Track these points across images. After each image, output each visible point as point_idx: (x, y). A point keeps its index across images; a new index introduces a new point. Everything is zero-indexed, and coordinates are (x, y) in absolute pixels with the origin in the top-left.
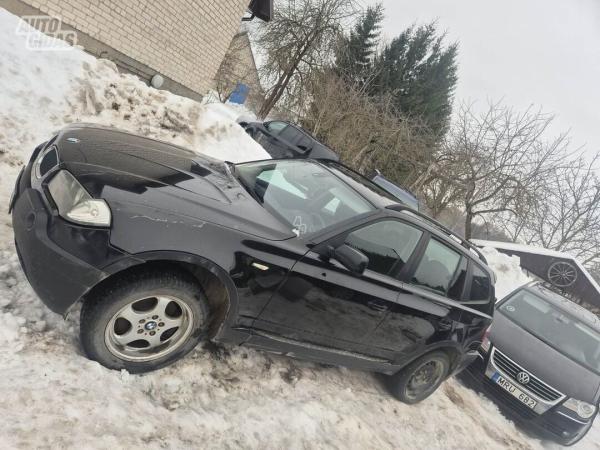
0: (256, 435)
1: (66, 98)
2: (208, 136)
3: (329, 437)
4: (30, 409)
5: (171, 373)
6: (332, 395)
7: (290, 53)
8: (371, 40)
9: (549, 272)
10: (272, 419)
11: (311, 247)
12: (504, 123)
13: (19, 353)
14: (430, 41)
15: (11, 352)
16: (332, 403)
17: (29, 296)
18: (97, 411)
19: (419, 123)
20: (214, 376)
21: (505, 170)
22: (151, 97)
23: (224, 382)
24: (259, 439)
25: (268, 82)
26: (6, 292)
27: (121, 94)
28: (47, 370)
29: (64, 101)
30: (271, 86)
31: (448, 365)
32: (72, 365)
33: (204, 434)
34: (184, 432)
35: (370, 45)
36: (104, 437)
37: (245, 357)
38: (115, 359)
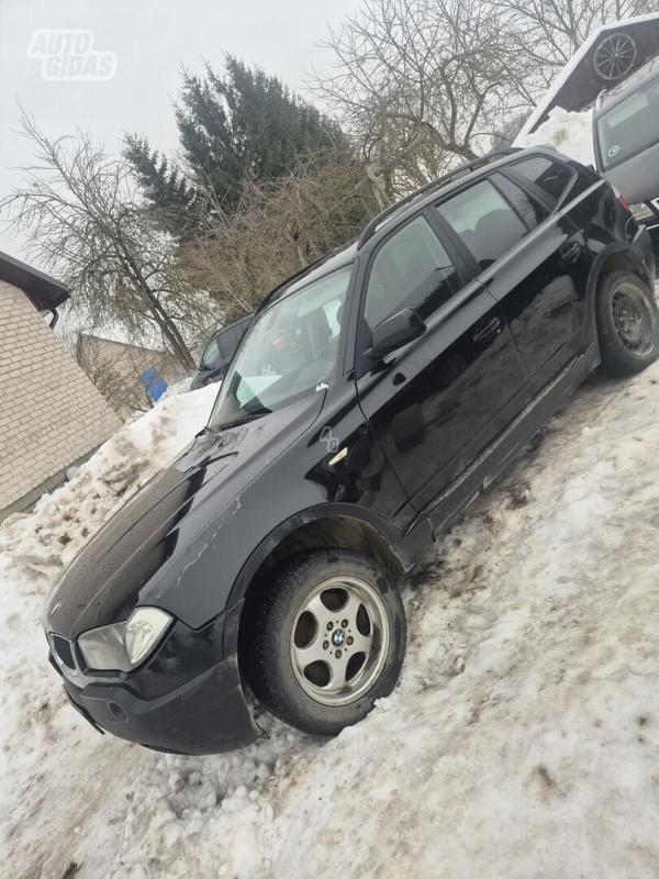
0: (561, 580)
1: (24, 594)
2: (161, 444)
3: (626, 487)
4: (346, 841)
5: (419, 646)
6: (577, 455)
7: (130, 290)
8: (168, 174)
9: (600, 74)
10: (554, 549)
11: (353, 377)
12: (362, 38)
13: (275, 816)
14: (207, 92)
15: (269, 826)
16: (585, 461)
17: (223, 767)
18: (400, 761)
19: (305, 160)
20: (456, 594)
21: (429, 70)
22: (77, 491)
23: (472, 585)
24: (569, 579)
25: (153, 339)
26: (201, 792)
27: (53, 525)
28: (317, 793)
29: (26, 599)
30: (160, 337)
31: (634, 277)
32: (330, 760)
33: (517, 645)
34: (497, 669)
35: (173, 178)
36: (436, 770)
37: (458, 542)
38: (356, 704)
